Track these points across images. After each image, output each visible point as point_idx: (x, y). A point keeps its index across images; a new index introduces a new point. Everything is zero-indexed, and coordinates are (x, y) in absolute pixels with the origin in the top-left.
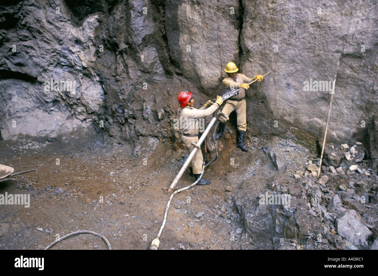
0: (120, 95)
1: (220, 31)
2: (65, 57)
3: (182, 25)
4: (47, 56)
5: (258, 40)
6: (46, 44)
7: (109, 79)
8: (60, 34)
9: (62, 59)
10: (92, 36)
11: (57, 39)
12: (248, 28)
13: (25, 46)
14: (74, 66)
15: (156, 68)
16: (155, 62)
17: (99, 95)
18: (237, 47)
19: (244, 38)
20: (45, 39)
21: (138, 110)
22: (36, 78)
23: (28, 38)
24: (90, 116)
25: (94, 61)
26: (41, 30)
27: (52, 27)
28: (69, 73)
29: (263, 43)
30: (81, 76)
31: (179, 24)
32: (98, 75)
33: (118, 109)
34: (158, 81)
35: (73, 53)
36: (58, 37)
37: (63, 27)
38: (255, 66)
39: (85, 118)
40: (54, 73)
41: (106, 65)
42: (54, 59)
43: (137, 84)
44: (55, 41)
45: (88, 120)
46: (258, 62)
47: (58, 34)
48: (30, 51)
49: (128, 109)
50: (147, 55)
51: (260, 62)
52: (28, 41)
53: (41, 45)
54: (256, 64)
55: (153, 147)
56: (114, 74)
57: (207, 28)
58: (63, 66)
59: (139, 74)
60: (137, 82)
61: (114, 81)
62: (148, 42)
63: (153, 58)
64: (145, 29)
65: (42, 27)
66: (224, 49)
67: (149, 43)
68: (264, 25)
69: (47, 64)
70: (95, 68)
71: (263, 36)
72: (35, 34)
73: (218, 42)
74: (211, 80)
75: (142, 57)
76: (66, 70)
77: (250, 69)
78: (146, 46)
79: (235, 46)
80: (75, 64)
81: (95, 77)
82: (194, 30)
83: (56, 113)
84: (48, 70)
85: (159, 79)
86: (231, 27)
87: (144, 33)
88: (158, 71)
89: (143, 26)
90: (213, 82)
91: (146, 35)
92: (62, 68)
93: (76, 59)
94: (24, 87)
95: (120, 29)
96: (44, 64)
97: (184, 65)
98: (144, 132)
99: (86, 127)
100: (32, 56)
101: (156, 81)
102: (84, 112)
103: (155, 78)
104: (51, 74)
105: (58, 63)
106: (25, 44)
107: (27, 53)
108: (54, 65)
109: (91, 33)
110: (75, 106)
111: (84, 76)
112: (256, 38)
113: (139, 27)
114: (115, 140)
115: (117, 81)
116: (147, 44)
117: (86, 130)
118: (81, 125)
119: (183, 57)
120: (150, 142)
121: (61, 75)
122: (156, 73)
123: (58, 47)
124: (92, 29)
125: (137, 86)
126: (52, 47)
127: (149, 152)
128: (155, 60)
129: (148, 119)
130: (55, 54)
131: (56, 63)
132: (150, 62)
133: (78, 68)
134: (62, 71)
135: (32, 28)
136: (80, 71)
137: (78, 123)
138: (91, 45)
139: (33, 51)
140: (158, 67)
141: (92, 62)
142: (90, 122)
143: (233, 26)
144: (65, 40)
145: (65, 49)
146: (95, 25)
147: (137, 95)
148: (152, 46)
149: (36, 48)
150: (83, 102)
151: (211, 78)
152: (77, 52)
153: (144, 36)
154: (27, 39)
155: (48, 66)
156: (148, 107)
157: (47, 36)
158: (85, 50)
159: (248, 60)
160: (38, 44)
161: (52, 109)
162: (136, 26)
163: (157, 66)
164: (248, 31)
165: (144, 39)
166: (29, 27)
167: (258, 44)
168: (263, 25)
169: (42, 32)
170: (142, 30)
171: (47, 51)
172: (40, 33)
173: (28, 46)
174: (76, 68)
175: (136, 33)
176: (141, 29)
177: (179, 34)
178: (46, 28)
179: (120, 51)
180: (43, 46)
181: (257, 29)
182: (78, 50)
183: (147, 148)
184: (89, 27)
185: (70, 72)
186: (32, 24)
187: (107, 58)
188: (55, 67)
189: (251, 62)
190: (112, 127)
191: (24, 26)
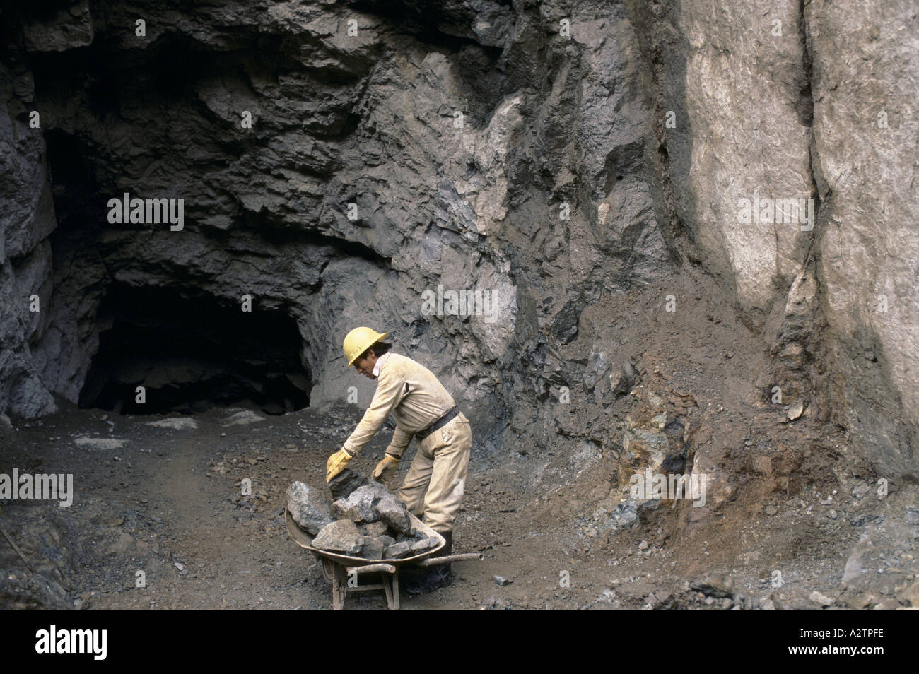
0: (542, 313)
1: (767, 132)
2: (445, 207)
3: (695, 117)
4: (410, 205)
5: (849, 155)
6: (411, 173)
7: (526, 270)
8: (439, 148)
9: (439, 213)
10: (503, 151)
11: (434, 161)
12: (825, 119)
13: (373, 179)
14: (461, 230)
15: (644, 243)
16: (642, 225)
17: (509, 311)
18: (807, 179)
19: (818, 150)
20: (409, 162)
21: (576, 362)
22: (389, 260)
23: (378, 159)
24: (485, 370)
25: (501, 219)
26: (403, 141)
27: (423, 130)
28: (452, 250)
29: (860, 165)
30: (475, 257)
31: (689, 112)
32: (509, 257)
33: (534, 355)
34: (646, 280)
35: (461, 196)
36: (434, 157)
37: (447, 131)
38: (851, 241)
39: (475, 374)
40: (422, 249)
41: (526, 229)
42: (425, 211)
43: (587, 285)
44: (430, 167)
45: (482, 381)
46: (855, 227)
47: (435, 148)
48: (380, 192)
49: (555, 356)
50: (617, 204)
51: (858, 228)
52: (379, 167)
53: (402, 175)
54: (852, 235)
55: (579, 469)
56: (539, 256)
57: (742, 122)
58: (442, 229)
59: (594, 259)
60: (587, 282)
61: (538, 274)
62: (627, 166)
63: (636, 212)
64: (617, 129)
65: (404, 132)
66: (779, 186)
67: (629, 170)
68: (858, 110)
69: (409, 223)
70: (502, 237)
71: (858, 143)
72: (392, 150)
73: (765, 166)
74: (755, 281)
75: (602, 207)
76: (446, 241)
77: (839, 250)
78: (620, 178)
79: (804, 177)
80: (463, 226)
81: (502, 261)
82: (719, 129)
83: (421, 354)
84: (411, 239)
85: (648, 276)
86: (791, 119)
87: (611, 140)
88: (648, 252)
89: (610, 123)
90: (761, 290)
91: (616, 149)
92: (440, 234)
93: (464, 211)
94: (371, 282)
95: (559, 133)
96: (404, 225)
97: (703, 234)
98: (572, 423)
99: (473, 400)
100: (385, 204)
101: (640, 281)
102: (474, 357)
103: (637, 271)
104: (416, 249)
105: (432, 223)
106: (372, 175)
107: (376, 195)
108: (425, 228)
109: (502, 145)
110: (457, 340)
111: (483, 260)
112: (844, 151)
113: (600, 124)
114: (517, 443)
115: (544, 275)
116: (622, 172)
117: (470, 408)
118: (464, 392)
119: (698, 210)
120: (578, 455)
121: (435, 254)
122: (644, 256)
123: (433, 181)
124: (504, 133)
125: (587, 293)
126: (422, 182)
127: (562, 482)
128: (642, 217)
129: (593, 389)
130: (426, 199)
131: (428, 223)
132: (623, 224)
133: (469, 235)
134: (439, 243)
135: (386, 135)
136: (474, 244)
137: (459, 385)
138: (501, 176)
139: (387, 192)
140: (649, 238)
141: (497, 221)
142: (486, 389)
143: (795, 114)
144: (447, 164)
145: (444, 187)
146: (513, 123)
147: (586, 319)
148: (637, 177)
149: (391, 185)
150: (475, 331)
151: (756, 275)
152: (469, 194)
153: (612, 149)
154: (377, 163)
155: (413, 229)
156: (601, 355)
157: (413, 153)
158: (488, 188)
159: (832, 220)
160: (394, 174)
161: (414, 342)
162: (594, 123)
163: (647, 236)
164: (827, 129)
165: (612, 159)
166: (380, 134)
167: (849, 168)
168: (854, 110)
169: (403, 145)
170: (609, 133)
171: (412, 190)
172: (400, 147)
173: (378, 179)
174: (465, 235)
175: (592, 142)
176: (604, 132)
177: (692, 142)
178: (413, 134)
179: (555, 192)
180: (404, 178)
181: (843, 123)
182: (473, 189)
183: (560, 472)
184: (499, 127)
185: (455, 247)
186: (386, 125)
187: (532, 210)
188: (427, 232)
189: (838, 225)
190: (520, 406)
191: (372, 130)
